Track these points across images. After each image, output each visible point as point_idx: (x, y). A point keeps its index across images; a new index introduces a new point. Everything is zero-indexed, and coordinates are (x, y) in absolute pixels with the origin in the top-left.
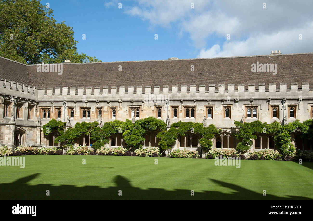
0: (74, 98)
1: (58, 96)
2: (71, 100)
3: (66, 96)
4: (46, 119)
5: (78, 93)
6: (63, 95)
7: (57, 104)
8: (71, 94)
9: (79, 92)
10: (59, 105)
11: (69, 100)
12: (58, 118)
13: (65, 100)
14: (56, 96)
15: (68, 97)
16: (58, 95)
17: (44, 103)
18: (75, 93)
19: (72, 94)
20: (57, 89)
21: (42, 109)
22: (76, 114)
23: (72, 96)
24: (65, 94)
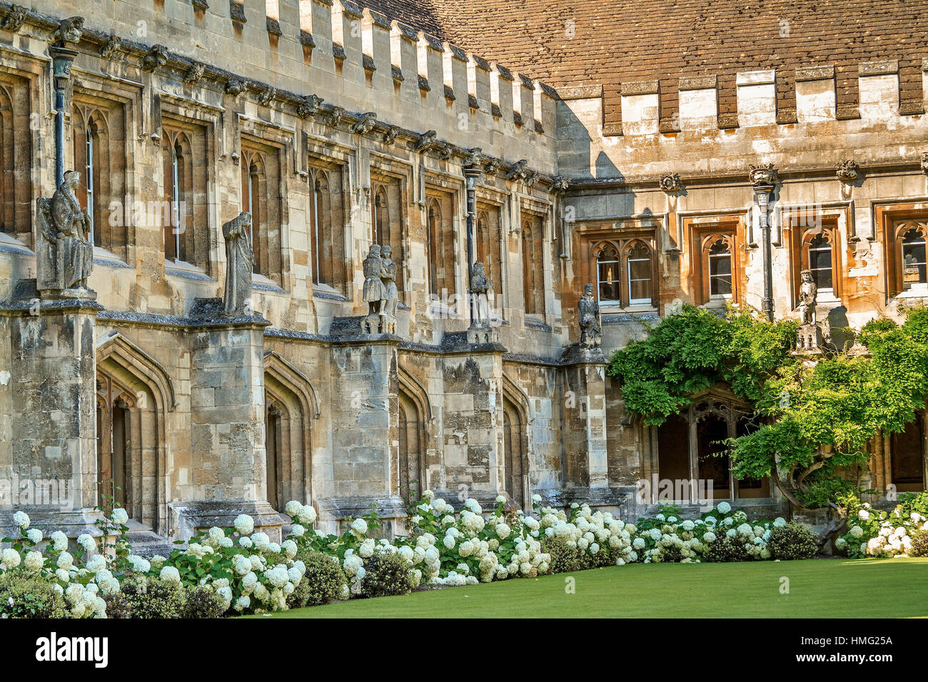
0: (833, 147)
1: (706, 140)
2: (813, 161)
3: (765, 132)
4: (622, 307)
5: (861, 109)
6: (747, 129)
7: (706, 195)
8: (808, 120)
9: (863, 97)
10: (717, 202)
11: (793, 160)
12: (711, 297)
13: (765, 161)
14: (693, 139)
15: (781, 140)
16: (708, 133)
17: (601, 199)
18: (833, 111)
19: (815, 120)
20: (694, 84)
21: (588, 236)
22: (859, 264)
23: (811, 134)
24: (762, 124)
